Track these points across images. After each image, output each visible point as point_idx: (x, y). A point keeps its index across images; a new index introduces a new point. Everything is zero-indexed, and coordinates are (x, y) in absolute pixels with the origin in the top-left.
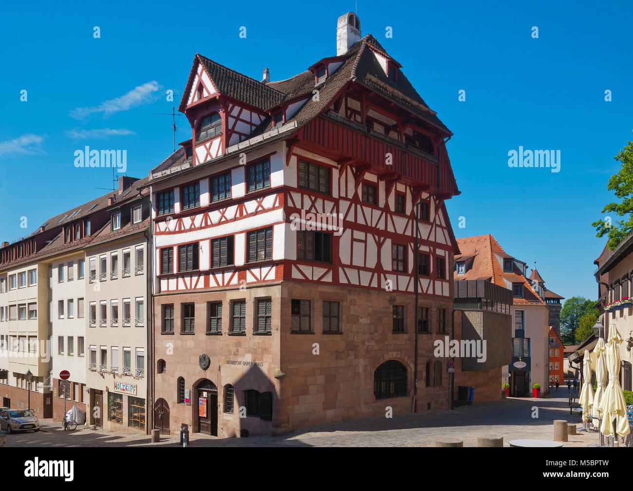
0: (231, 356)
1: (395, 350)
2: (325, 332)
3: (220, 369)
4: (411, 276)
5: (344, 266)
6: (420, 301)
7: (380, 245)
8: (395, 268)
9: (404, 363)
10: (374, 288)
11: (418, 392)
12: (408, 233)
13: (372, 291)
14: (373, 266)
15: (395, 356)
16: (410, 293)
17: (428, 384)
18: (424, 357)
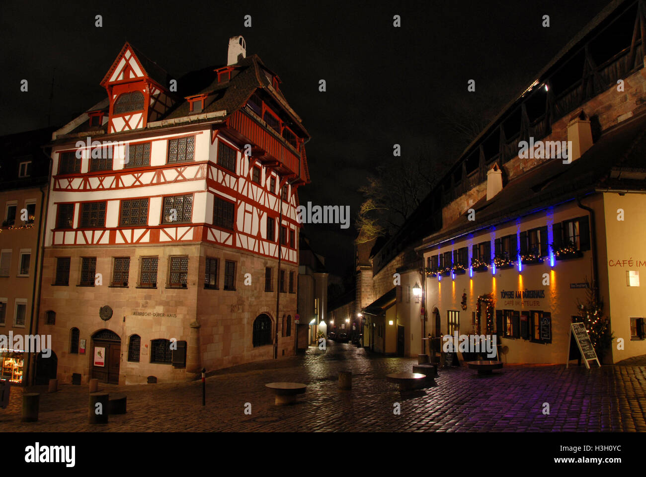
0: (138, 308)
1: (266, 305)
2: (225, 288)
3: (124, 321)
4: (276, 244)
5: (239, 232)
6: (281, 265)
7: (260, 217)
8: (268, 238)
9: (270, 317)
10: (256, 252)
11: (278, 340)
12: (276, 210)
13: (254, 255)
14: (256, 234)
15: (265, 311)
16: (276, 258)
17: (283, 335)
18: (282, 311)
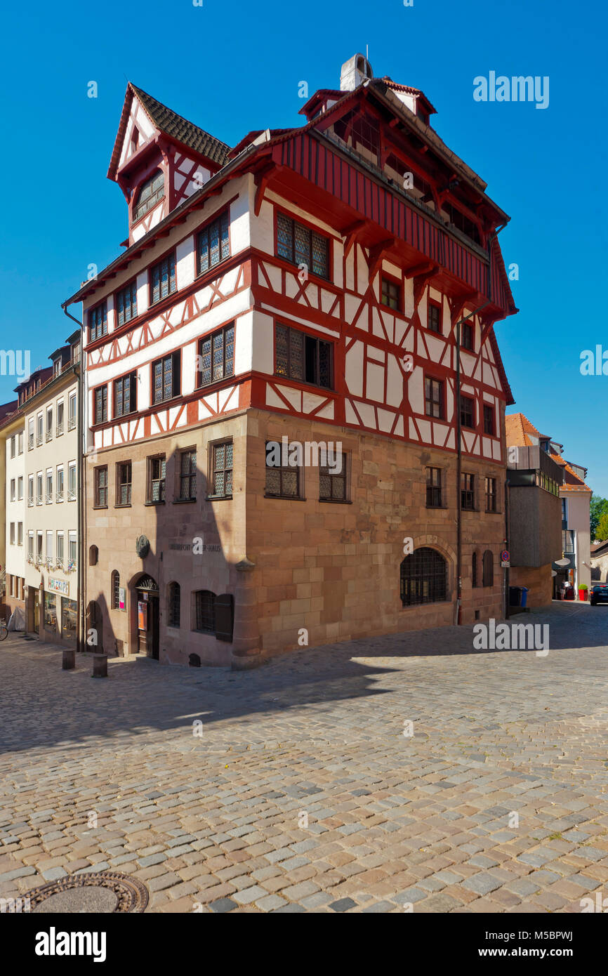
0: (176, 538)
1: (431, 533)
2: (322, 499)
3: (162, 558)
4: (450, 425)
5: (353, 398)
6: (464, 464)
7: (406, 375)
8: (429, 413)
9: (442, 553)
10: (398, 437)
11: (462, 594)
12: (446, 363)
13: (395, 441)
14: (397, 405)
15: (430, 542)
16: (450, 450)
17: (475, 584)
18: (469, 544)
